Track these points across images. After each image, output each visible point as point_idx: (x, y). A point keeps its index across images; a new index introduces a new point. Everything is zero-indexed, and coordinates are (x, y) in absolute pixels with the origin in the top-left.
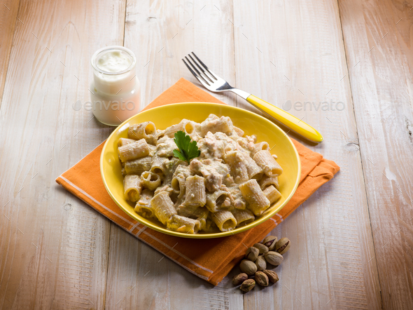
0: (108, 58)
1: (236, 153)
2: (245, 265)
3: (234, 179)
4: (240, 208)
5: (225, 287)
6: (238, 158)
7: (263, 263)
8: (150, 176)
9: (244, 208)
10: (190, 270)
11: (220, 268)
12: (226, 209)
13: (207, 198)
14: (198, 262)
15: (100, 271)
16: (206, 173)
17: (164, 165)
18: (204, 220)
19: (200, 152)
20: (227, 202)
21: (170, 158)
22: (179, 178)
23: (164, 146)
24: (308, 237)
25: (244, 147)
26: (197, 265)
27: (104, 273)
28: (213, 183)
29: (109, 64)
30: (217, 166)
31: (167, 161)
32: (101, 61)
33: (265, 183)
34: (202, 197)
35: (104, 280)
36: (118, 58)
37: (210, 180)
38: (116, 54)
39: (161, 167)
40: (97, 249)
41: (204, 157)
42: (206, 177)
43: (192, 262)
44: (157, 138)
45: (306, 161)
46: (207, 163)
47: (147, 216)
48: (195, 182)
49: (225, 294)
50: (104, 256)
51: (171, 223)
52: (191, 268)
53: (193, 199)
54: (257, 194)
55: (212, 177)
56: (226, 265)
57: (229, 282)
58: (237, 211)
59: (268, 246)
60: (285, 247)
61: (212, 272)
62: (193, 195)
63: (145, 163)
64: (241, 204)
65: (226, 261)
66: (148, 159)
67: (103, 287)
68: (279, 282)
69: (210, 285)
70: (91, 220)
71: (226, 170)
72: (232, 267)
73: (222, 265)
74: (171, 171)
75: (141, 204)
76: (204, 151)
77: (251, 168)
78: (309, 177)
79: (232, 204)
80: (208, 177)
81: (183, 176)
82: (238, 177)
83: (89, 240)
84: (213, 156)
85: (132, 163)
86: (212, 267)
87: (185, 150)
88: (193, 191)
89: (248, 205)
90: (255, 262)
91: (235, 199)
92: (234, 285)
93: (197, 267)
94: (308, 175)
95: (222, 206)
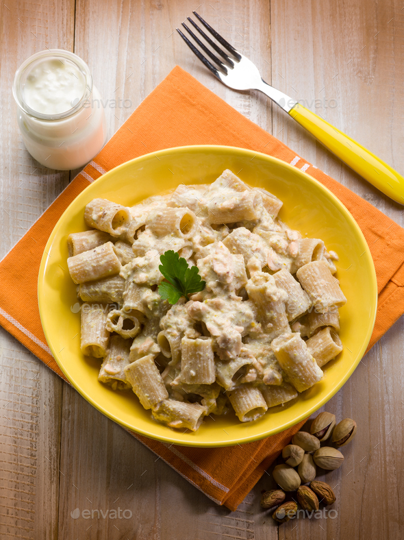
0: (43, 73)
1: (265, 289)
2: (281, 478)
3: (263, 326)
4: (273, 383)
5: (249, 513)
6: (270, 297)
7: (309, 471)
8: (121, 321)
9: (279, 383)
10: (192, 481)
11: (241, 479)
12: (250, 385)
13: (217, 372)
14: (204, 468)
15: (48, 480)
16: (216, 332)
17: (145, 304)
18: (213, 402)
19: (204, 284)
20: (251, 376)
21: (154, 288)
22: (169, 337)
23: (144, 266)
24: (386, 406)
25: (281, 254)
26: (204, 474)
27: (54, 486)
28: (227, 349)
29: (46, 86)
30: (232, 314)
31: (148, 295)
32: (31, 80)
33: (316, 325)
34: (208, 376)
35: (54, 498)
36: (61, 72)
37: (221, 346)
38: (57, 64)
39: (140, 309)
40: (42, 436)
41: (211, 293)
42: (215, 337)
43: (196, 467)
44: (132, 235)
45: (388, 250)
46: (217, 307)
47: (120, 388)
48: (195, 350)
49: (249, 525)
50: (54, 450)
51: (158, 413)
52: (194, 479)
53: (193, 378)
54: (301, 364)
55: (225, 340)
56: (250, 473)
57: (255, 501)
58: (267, 389)
59: (320, 438)
60: (347, 438)
61: (227, 490)
62: (193, 373)
63: (113, 291)
64: (273, 378)
65: (250, 466)
66: (118, 282)
67: (54, 513)
68: (337, 502)
69: (224, 510)
70: (30, 377)
71: (249, 317)
72: (260, 477)
73: (244, 475)
74: (157, 313)
75: (108, 373)
76: (211, 283)
77: (293, 303)
78: (392, 286)
79: (260, 376)
80: (219, 340)
81: (176, 332)
82: (270, 325)
83: (28, 419)
84: (227, 291)
85: (92, 289)
86: (227, 481)
87: (179, 278)
88: (193, 366)
89: (285, 377)
90: (297, 468)
91: (264, 366)
92: (263, 509)
93: (204, 479)
94: (390, 281)
95: (243, 381)
